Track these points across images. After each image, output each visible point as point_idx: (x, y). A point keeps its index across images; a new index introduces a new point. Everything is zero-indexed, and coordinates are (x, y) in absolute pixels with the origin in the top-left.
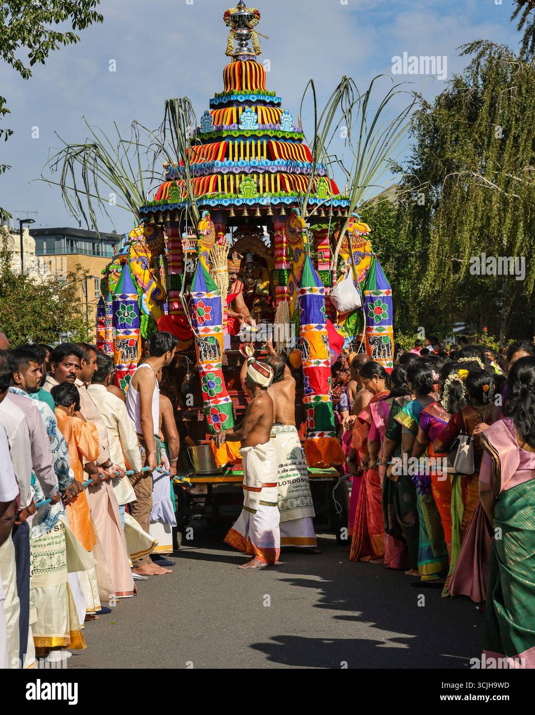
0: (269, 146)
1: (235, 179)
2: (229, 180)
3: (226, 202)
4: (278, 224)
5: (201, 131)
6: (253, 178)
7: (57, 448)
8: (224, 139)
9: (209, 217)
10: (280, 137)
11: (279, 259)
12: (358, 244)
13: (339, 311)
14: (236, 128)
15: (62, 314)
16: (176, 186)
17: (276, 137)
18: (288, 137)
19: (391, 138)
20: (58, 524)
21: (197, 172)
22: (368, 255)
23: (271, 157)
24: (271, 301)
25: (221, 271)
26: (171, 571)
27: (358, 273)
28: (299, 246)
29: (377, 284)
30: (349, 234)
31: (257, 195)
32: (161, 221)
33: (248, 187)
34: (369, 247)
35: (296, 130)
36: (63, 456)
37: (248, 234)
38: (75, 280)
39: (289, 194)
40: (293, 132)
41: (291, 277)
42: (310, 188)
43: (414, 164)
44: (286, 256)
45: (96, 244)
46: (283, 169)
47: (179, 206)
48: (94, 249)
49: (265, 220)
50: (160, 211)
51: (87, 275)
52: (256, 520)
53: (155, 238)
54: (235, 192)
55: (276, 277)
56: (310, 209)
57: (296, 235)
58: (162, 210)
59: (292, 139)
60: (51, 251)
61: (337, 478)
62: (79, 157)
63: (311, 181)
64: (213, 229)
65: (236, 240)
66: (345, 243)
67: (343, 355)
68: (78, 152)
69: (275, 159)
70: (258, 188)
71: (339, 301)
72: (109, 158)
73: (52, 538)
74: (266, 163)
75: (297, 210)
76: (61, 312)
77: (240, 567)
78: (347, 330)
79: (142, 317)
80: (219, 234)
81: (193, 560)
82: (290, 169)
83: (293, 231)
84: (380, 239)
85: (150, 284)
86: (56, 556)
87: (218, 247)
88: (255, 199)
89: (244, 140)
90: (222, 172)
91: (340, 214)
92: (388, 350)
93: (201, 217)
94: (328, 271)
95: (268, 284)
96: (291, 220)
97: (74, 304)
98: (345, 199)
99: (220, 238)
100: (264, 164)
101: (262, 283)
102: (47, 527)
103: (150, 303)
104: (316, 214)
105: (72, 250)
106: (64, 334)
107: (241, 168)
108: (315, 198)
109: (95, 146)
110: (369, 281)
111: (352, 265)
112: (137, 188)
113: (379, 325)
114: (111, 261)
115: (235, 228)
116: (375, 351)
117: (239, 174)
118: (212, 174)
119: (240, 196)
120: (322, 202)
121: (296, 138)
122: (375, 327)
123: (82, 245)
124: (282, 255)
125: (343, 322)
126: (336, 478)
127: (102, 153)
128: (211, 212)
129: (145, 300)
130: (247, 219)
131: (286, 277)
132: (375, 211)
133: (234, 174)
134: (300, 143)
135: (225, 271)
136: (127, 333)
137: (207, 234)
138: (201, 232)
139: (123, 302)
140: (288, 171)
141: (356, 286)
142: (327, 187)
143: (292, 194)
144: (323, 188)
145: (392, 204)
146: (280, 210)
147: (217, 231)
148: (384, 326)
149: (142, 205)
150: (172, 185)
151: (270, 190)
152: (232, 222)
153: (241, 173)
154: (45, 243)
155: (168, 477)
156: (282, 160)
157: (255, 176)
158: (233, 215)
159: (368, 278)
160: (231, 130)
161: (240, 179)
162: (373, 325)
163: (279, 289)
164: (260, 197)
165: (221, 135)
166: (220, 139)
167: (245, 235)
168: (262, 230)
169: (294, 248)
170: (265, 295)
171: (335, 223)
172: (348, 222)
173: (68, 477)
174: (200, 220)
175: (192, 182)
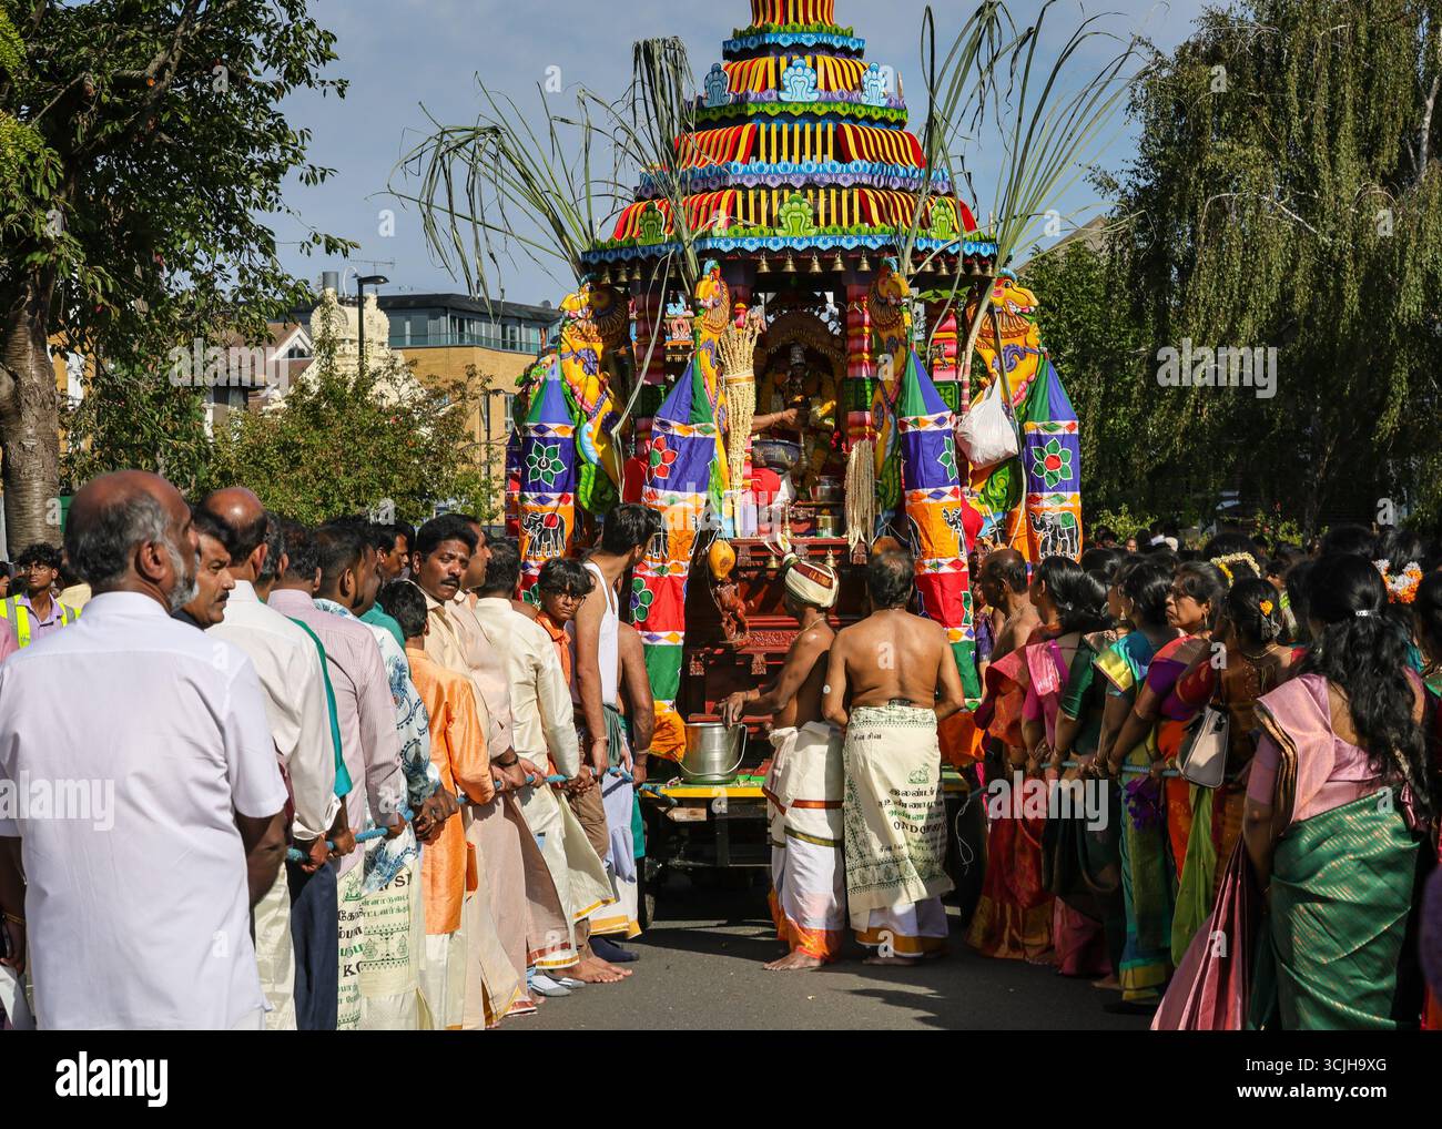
0: (840, 136)
1: (770, 198)
2: (758, 200)
3: (751, 243)
4: (853, 289)
5: (706, 103)
6: (806, 196)
7: (408, 720)
8: (749, 119)
9: (718, 274)
10: (860, 116)
11: (855, 357)
12: (1013, 329)
13: (974, 463)
14: (774, 98)
15: (437, 464)
16: (654, 211)
17: (852, 118)
18: (876, 117)
19: (1080, 121)
20: (404, 873)
21: (696, 184)
22: (1034, 351)
23: (842, 155)
24: (839, 441)
25: (740, 380)
26: (630, 972)
27: (1011, 388)
28: (895, 332)
29: (1051, 410)
30: (996, 310)
31: (813, 231)
32: (624, 279)
33: (795, 214)
34: (1034, 337)
35: (893, 104)
36: (418, 737)
37: (796, 308)
38: (463, 397)
39: (877, 230)
40: (887, 108)
41: (878, 393)
42: (917, 218)
43: (1139, 177)
44: (870, 351)
45: (509, 328)
46: (865, 180)
47: (660, 250)
48: (504, 335)
49: (829, 280)
50: (621, 260)
51: (490, 387)
52: (800, 874)
53: (611, 313)
54: (770, 223)
55: (850, 395)
56: (919, 258)
57: (889, 311)
58: (627, 259)
59: (885, 122)
60: (420, 339)
61: (965, 793)
62: (462, 151)
63: (920, 205)
64: (726, 296)
65: (771, 319)
66: (986, 328)
67: (979, 549)
68: (461, 141)
69: (851, 159)
70: (816, 217)
71: (973, 443)
72: (522, 154)
73: (390, 900)
74: (833, 167)
75: (893, 260)
76: (436, 460)
77: (766, 965)
78: (988, 500)
79: (584, 468)
80: (737, 306)
81: (675, 951)
82: (879, 181)
83: (884, 303)
84: (1070, 322)
85: (600, 404)
86: (397, 936)
87: (734, 332)
88: (809, 239)
89: (789, 123)
90: (746, 184)
91: (978, 271)
92: (1072, 542)
93: (702, 273)
94: (951, 383)
95: (833, 407)
96: (881, 280)
97: (461, 445)
98: (989, 240)
99: (739, 314)
100: (829, 169)
101: (822, 405)
102: (379, 878)
103: (599, 441)
104: (929, 269)
105: (461, 337)
106: (442, 504)
107: (782, 176)
108: (928, 238)
109: (495, 131)
110: (1034, 404)
111: (1001, 371)
112: (578, 215)
113: (1053, 490)
114: (533, 359)
115: (770, 296)
116: (1045, 542)
117: (777, 188)
118: (725, 188)
119: (778, 232)
120: (942, 246)
121: (893, 120)
122: (1045, 495)
123: (480, 328)
124: (861, 350)
125: (982, 485)
126: (963, 794)
127: (509, 145)
128: (721, 263)
129: (590, 434)
130: (794, 278)
131: (869, 393)
132: (1061, 269)
133: (769, 190)
134: (901, 128)
135: (748, 379)
136: (542, 501)
137: (714, 306)
138: (702, 302)
139: (539, 439)
140: (875, 183)
141: (1007, 414)
142: (953, 216)
143: (883, 230)
144: (944, 218)
145: (1093, 255)
146: (858, 262)
147: (734, 299)
148: (1064, 494)
149: (586, 248)
150: (647, 209)
151: (840, 222)
152: (763, 283)
153: (782, 187)
154: (408, 324)
155: (630, 786)
156: (864, 162)
157: (810, 192)
158: (765, 269)
159: (1031, 397)
160: (764, 103)
161: (781, 198)
162: (1041, 491)
163: (853, 416)
164: (819, 234)
165: (743, 111)
166: (742, 119)
167: (789, 309)
168: (824, 300)
169: (885, 335)
170: (828, 429)
171: (967, 289)
172: (993, 288)
173: (426, 779)
174: (700, 278)
175: (685, 203)
